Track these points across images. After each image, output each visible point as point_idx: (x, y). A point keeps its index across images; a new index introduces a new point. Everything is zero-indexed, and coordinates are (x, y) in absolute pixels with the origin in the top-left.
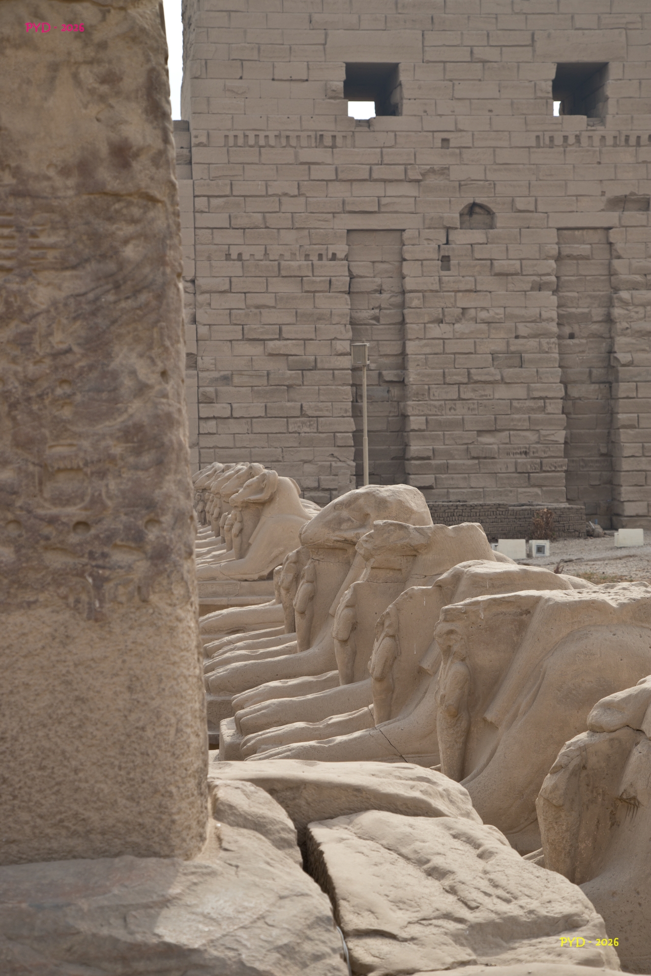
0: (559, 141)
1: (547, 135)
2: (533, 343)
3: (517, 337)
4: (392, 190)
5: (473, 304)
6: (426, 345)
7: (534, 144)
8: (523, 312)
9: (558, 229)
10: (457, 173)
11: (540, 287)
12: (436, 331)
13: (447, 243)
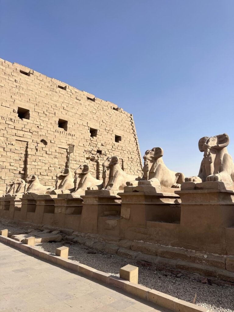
0: (59, 132)
1: (57, 130)
2: (53, 168)
3: (50, 167)
4: (26, 133)
5: (42, 159)
6: (31, 166)
7: (55, 131)
8: (52, 162)
9: (59, 148)
10: (40, 133)
11: (55, 158)
12: (33, 163)
13: (37, 146)
